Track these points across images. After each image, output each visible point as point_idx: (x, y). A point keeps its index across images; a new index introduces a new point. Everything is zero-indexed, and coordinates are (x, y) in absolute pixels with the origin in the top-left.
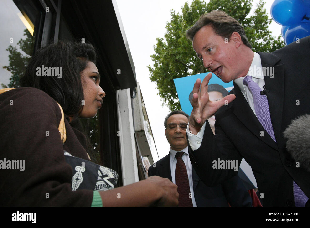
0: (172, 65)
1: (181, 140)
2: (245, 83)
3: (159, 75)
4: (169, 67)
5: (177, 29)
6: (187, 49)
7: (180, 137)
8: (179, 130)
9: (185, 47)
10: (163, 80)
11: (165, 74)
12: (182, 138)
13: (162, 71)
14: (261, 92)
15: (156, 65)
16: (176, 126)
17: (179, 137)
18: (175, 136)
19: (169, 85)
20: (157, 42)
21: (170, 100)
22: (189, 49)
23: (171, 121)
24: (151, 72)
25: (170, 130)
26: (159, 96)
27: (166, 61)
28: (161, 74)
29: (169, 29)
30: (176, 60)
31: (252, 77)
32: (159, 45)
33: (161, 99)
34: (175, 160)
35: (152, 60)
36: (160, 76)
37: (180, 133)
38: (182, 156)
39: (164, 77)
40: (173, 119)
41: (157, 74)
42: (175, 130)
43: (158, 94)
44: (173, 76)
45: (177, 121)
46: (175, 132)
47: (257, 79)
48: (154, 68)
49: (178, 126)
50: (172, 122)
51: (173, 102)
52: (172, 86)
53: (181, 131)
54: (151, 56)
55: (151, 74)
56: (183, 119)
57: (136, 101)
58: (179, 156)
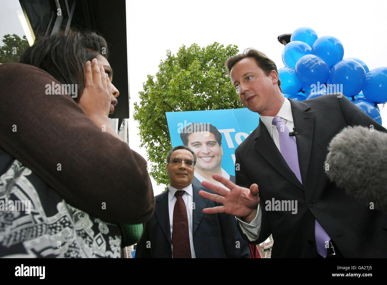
0: (158, 106)
1: (184, 177)
2: (274, 123)
3: (143, 114)
4: (155, 107)
5: (170, 71)
6: (177, 93)
7: (184, 174)
8: (183, 165)
9: (175, 91)
10: (147, 120)
11: (150, 115)
12: (186, 175)
13: (148, 111)
14: (290, 133)
15: (142, 103)
16: (181, 162)
17: (182, 173)
18: (178, 172)
19: (152, 126)
20: (147, 79)
21: (151, 142)
22: (179, 93)
23: (175, 156)
24: (136, 109)
25: (174, 165)
26: (139, 136)
27: (153, 100)
28: (146, 113)
29: (162, 70)
30: (164, 102)
31: (282, 118)
32: (149, 83)
33: (141, 140)
34: (174, 198)
35: (139, 97)
36: (144, 116)
37: (185, 169)
38: (182, 195)
39: (149, 117)
40: (178, 153)
41: (142, 113)
42: (179, 166)
43: (139, 134)
44: (158, 117)
45: (182, 156)
46: (180, 167)
47: (286, 121)
48: (140, 106)
49: (183, 162)
50: (177, 157)
51: (154, 145)
52: (155, 128)
53: (186, 168)
54: (139, 93)
55: (136, 111)
56: (189, 155)
57: (122, 134)
58: (179, 195)
